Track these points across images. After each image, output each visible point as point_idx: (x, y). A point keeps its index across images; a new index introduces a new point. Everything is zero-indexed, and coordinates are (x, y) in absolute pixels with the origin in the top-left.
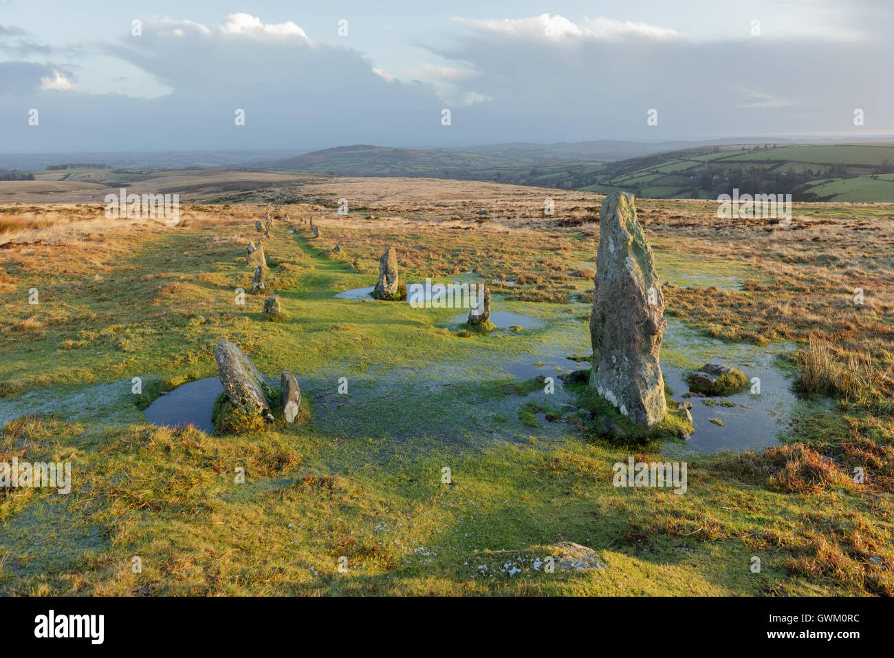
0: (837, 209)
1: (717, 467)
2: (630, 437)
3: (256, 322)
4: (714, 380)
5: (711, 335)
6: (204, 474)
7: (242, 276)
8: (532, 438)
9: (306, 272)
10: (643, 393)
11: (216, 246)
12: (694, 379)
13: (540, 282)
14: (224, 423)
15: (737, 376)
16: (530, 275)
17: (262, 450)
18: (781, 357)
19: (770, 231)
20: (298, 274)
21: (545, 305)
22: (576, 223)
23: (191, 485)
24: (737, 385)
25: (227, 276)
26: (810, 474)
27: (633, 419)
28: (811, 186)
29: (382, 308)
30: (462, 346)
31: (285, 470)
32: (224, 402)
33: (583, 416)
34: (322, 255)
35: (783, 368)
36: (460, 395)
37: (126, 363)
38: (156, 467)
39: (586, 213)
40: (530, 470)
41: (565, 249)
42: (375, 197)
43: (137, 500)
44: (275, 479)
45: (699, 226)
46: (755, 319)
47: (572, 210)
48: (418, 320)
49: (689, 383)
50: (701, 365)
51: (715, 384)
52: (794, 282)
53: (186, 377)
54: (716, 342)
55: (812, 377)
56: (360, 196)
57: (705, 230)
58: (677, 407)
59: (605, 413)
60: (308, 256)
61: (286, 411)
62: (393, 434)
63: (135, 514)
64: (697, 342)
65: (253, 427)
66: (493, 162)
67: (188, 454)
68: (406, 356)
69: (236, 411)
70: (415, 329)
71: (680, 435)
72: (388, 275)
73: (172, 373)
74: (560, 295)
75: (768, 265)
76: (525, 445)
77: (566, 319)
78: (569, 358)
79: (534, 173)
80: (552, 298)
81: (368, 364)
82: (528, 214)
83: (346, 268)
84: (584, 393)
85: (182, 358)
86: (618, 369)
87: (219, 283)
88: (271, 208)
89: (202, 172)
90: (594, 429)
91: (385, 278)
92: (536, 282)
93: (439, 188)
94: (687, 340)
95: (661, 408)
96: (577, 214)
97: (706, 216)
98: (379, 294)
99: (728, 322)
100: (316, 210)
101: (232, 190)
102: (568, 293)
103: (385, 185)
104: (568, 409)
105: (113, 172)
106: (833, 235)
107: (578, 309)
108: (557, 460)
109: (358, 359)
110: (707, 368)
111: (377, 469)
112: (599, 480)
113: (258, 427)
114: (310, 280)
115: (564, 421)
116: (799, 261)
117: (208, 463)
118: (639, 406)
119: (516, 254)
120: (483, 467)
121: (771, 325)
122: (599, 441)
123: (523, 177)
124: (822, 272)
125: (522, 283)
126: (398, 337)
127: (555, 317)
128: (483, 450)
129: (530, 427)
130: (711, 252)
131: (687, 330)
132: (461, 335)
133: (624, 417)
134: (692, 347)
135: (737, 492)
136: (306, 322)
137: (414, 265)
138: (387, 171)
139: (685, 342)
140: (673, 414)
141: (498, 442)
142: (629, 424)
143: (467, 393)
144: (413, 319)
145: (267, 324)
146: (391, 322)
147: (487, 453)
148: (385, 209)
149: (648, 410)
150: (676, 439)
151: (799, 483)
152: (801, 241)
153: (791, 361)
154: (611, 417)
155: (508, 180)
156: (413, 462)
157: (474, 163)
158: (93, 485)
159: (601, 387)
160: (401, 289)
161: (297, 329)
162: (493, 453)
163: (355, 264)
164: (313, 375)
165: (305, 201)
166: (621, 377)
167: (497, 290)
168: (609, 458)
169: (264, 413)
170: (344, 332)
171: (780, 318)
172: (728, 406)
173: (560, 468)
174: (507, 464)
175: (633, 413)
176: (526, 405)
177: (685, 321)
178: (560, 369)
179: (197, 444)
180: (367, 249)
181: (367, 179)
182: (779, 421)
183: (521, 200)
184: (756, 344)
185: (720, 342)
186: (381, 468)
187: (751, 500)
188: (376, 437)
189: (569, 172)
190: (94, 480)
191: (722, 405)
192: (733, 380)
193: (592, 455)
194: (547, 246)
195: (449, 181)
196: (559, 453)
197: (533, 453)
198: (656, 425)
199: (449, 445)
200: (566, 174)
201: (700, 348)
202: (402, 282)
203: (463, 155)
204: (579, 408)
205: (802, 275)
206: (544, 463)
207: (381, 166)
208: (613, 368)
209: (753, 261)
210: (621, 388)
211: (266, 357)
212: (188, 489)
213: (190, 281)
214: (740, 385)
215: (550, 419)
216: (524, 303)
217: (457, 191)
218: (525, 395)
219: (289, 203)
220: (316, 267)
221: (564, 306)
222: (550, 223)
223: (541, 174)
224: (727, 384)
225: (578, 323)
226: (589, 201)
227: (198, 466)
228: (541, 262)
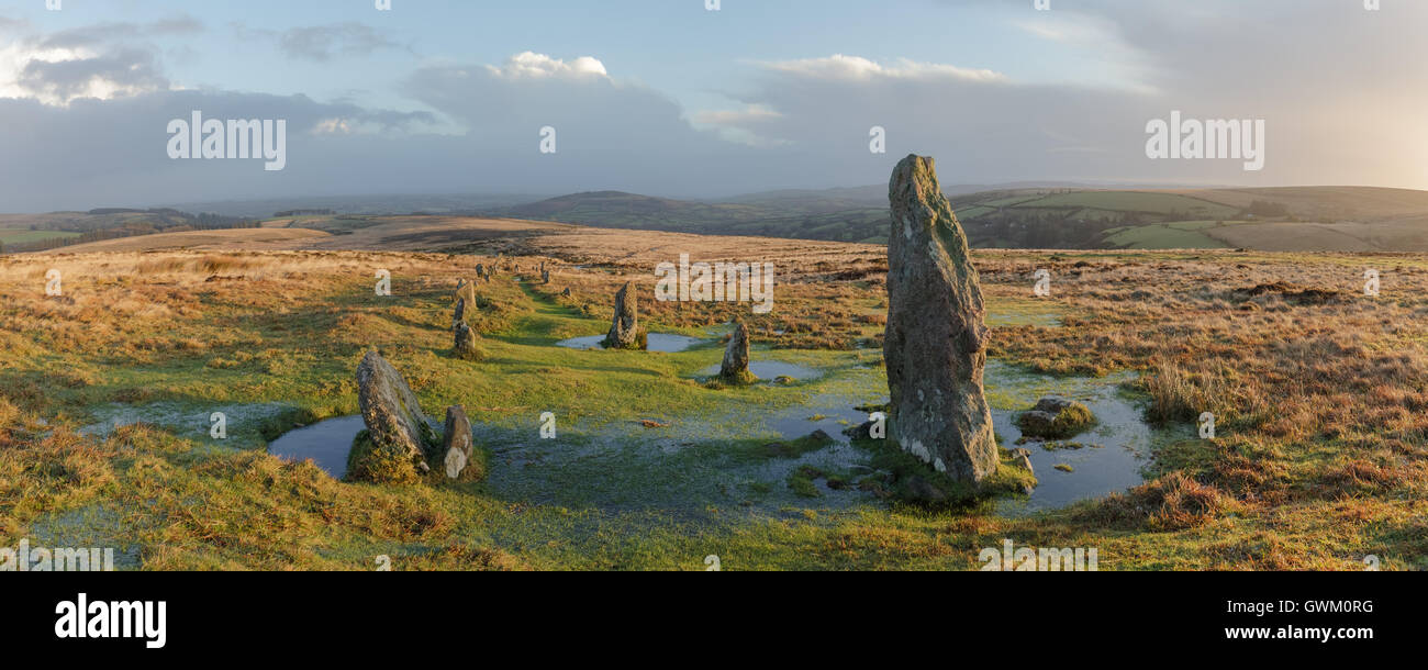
0: (1136, 255)
1: (1076, 519)
2: (953, 499)
3: (441, 358)
4: (1054, 418)
5: (1038, 371)
6: (305, 518)
7: (442, 313)
8: (811, 512)
9: (523, 314)
10: (966, 437)
11: (424, 287)
12: (1027, 420)
13: (816, 329)
14: (359, 466)
15: (1080, 410)
16: (803, 322)
17: (401, 507)
18: (1125, 386)
19: (1078, 274)
20: (512, 316)
21: (822, 352)
22: (858, 275)
23: (282, 528)
24: (1081, 422)
25: (423, 313)
26: (1194, 504)
27: (954, 476)
28: (1109, 235)
29: (611, 355)
30: (712, 399)
31: (427, 533)
32: (365, 439)
33: (882, 479)
34: (548, 299)
35: (1129, 398)
36: (705, 457)
37: (266, 385)
38: (244, 497)
39: (870, 265)
40: (808, 552)
41: (846, 296)
42: (625, 253)
43: (202, 528)
44: (407, 544)
45: (1001, 272)
46: (1086, 351)
47: (854, 262)
48: (656, 370)
49: (1022, 426)
50: (1034, 404)
51: (1055, 423)
52: (1117, 316)
53: (332, 409)
54: (1045, 378)
55: (1166, 400)
56: (606, 251)
57: (1008, 275)
58: (1011, 456)
59: (912, 472)
60: (530, 299)
61: (446, 461)
62: (600, 505)
63: (192, 542)
64: (1023, 380)
65: (397, 476)
66: (760, 214)
67: (294, 492)
68: (634, 408)
69: (377, 452)
70: (651, 377)
71: (1020, 489)
72: (625, 318)
73: (315, 403)
74: (841, 341)
75: (1085, 302)
76: (799, 522)
77: (852, 366)
78: (857, 409)
79: (807, 224)
80: (831, 343)
81: (580, 415)
82: (801, 269)
83: (574, 314)
84: (881, 450)
85: (333, 386)
86: (927, 409)
87: (413, 319)
88: (502, 259)
89: (431, 218)
90: (900, 493)
91: (620, 321)
92: (810, 330)
93: (699, 246)
94: (1010, 379)
95: (991, 456)
96: (859, 266)
97: (1008, 263)
98: (612, 341)
99: (1056, 356)
100: (554, 263)
101: (461, 239)
102: (852, 339)
103: (636, 239)
104: (859, 471)
105: (337, 218)
106: (1141, 275)
107: (867, 354)
108: (847, 537)
109: (568, 408)
110: (1042, 405)
111: (566, 549)
112: (914, 556)
113: (404, 477)
114: (527, 324)
115: (854, 487)
116: (1115, 298)
117: (317, 508)
118: (961, 456)
119: (786, 303)
120: (732, 552)
121: (1105, 356)
122: (908, 508)
123: (794, 230)
124: (1142, 306)
125: (793, 331)
126: (626, 386)
127: (836, 363)
128: (734, 529)
129: (806, 496)
130: (1021, 294)
131: (1008, 369)
132: (710, 387)
133: (941, 475)
134: (1018, 386)
135: (1113, 541)
136: (507, 363)
137: (659, 314)
138: (639, 224)
139: (1009, 382)
140: (1008, 464)
141: (757, 517)
142: (948, 482)
143: (714, 455)
144: (651, 368)
145: (456, 362)
146: (619, 370)
147: (739, 532)
148: (634, 266)
149: (973, 460)
150: (1016, 496)
151: (1186, 517)
152: (1111, 282)
153: (1136, 389)
154: (923, 477)
155: (777, 234)
156: (622, 543)
157: (736, 216)
158: (160, 502)
159: (905, 439)
160: (640, 338)
161: (493, 369)
162: (749, 533)
163: (585, 308)
164: (499, 423)
165: (542, 254)
166: (932, 420)
167: (761, 338)
168: (926, 528)
169: (415, 460)
170: (553, 375)
171: (1114, 347)
172: (1076, 447)
173: (853, 546)
174: (770, 546)
175: (954, 468)
176: (799, 469)
177: (1004, 359)
178: (845, 422)
179: (312, 484)
180: (604, 296)
181: (615, 231)
182: (1138, 456)
183: (794, 256)
184: (1093, 376)
185: (1051, 378)
186: (573, 547)
187: (1134, 547)
188: (575, 507)
189: (848, 221)
190: (164, 496)
191: (1066, 448)
192: (1076, 416)
193: (900, 527)
194: (824, 294)
195: (710, 238)
196: (851, 528)
197: (811, 531)
198: (986, 481)
199: (682, 522)
200: (844, 224)
201: (1027, 386)
202: (642, 329)
203: (725, 206)
204: (875, 469)
205: (1122, 309)
206: (829, 542)
207: (634, 217)
208: (919, 408)
209: (1068, 300)
210: (934, 435)
211: (440, 396)
212: (275, 532)
213: (379, 314)
214: (1085, 421)
215: (835, 485)
216: (795, 351)
217: (718, 249)
218: (797, 457)
219: (523, 255)
220: (537, 311)
221: (847, 353)
222: (828, 277)
223: (817, 225)
224: (1070, 421)
225: (867, 369)
226: (872, 253)
227: (302, 508)
228: (818, 310)
